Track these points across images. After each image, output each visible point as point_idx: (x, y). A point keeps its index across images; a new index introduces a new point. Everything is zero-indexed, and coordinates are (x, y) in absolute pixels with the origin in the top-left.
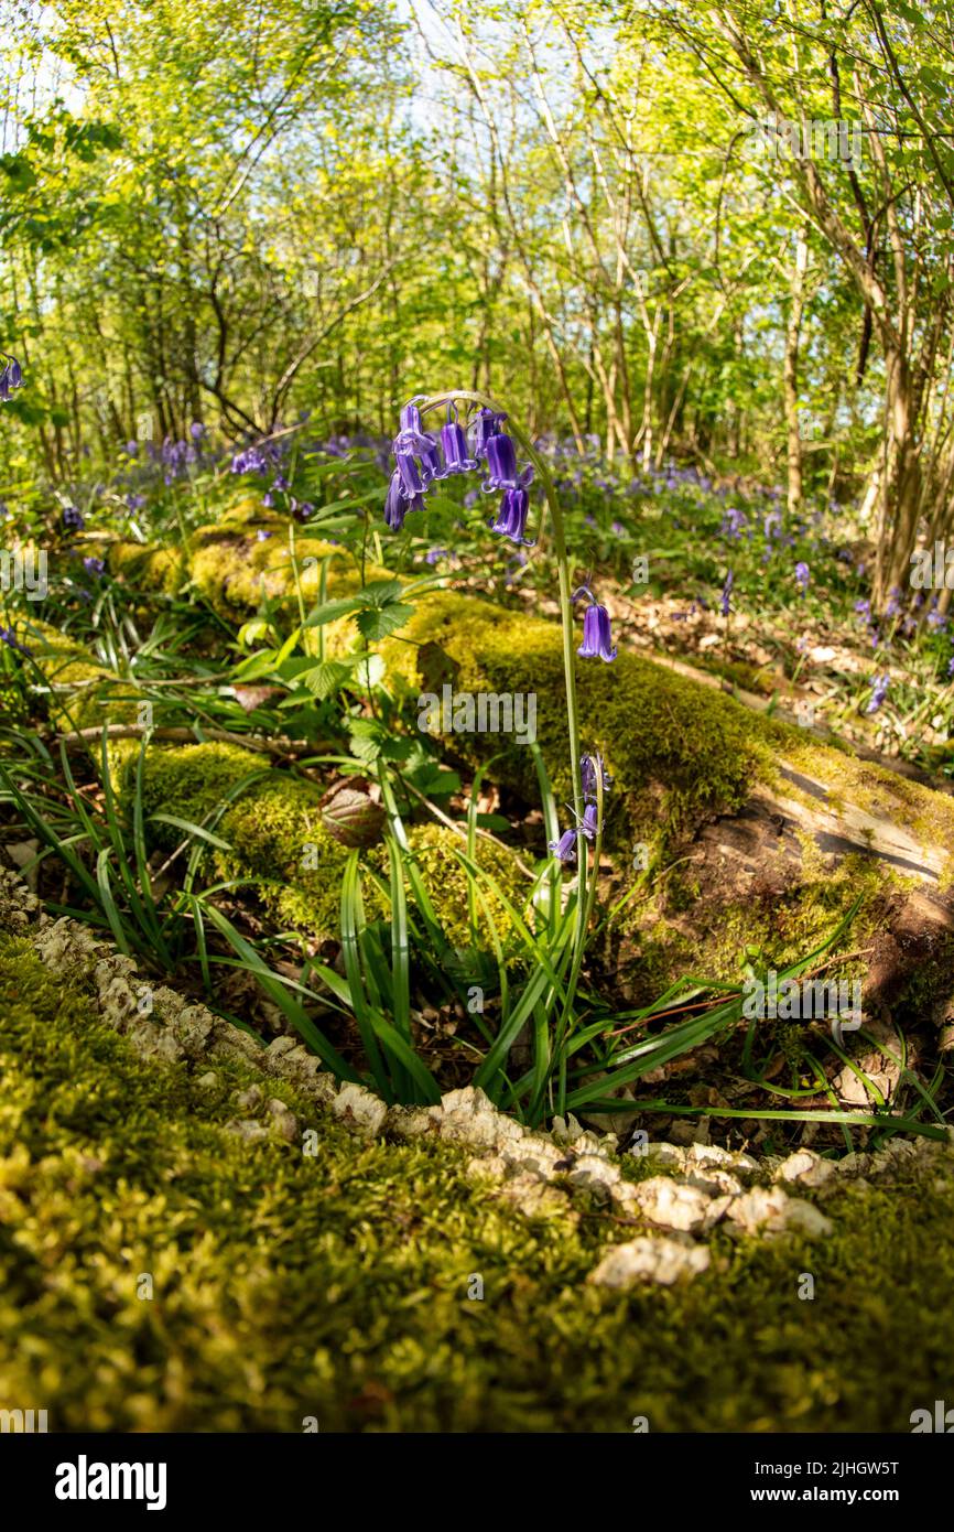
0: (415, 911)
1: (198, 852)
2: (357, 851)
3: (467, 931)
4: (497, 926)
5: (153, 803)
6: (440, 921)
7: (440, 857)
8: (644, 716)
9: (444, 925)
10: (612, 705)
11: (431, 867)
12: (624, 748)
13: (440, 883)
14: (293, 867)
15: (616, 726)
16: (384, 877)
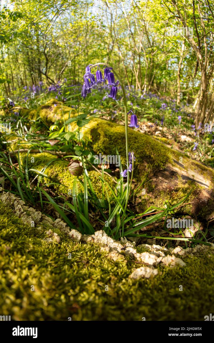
0: (89, 190)
1: (40, 177)
2: (76, 176)
3: (101, 195)
4: (108, 194)
5: (30, 167)
6: (95, 193)
7: (95, 178)
8: (143, 147)
9: (96, 194)
10: (135, 144)
11: (93, 180)
12: (138, 154)
13: (95, 184)
14: (62, 180)
15: (136, 149)
16: (83, 182)
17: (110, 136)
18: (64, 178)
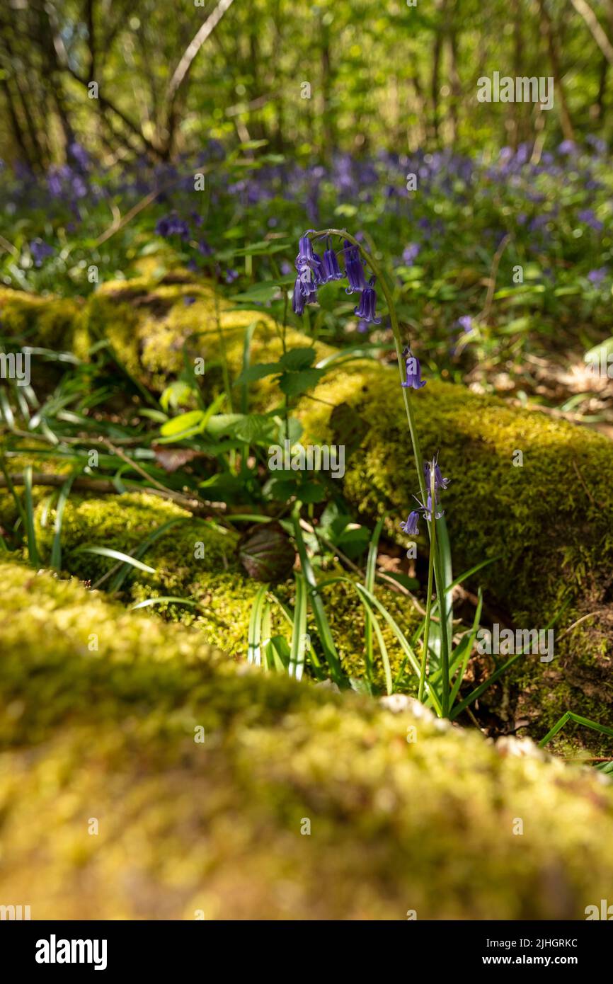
0: (315, 639)
2: (267, 586)
3: (362, 663)
4: (391, 662)
7: (343, 592)
8: (548, 474)
9: (342, 655)
11: (334, 601)
12: (525, 502)
13: (341, 616)
14: (208, 599)
15: (519, 482)
16: (291, 608)
18: (217, 591)
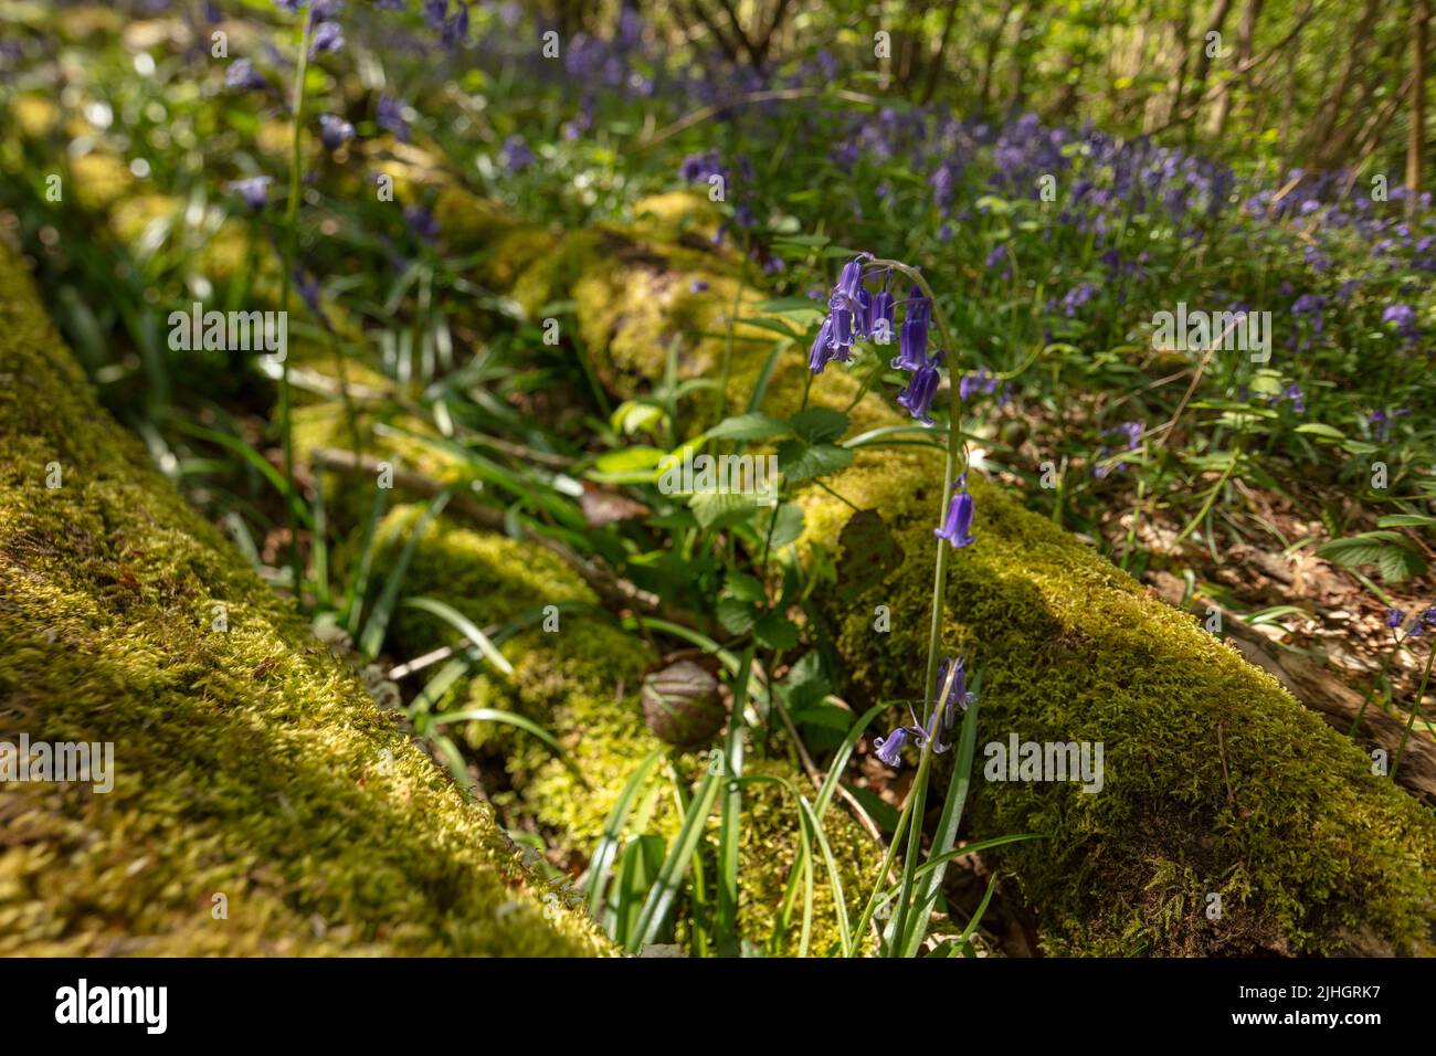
0: (711, 859)
1: (455, 671)
2: (669, 748)
3: (770, 923)
5: (416, 587)
6: (739, 889)
7: (778, 802)
9: (743, 899)
11: (760, 809)
13: (762, 837)
14: (573, 739)
16: (688, 796)
17: (969, 587)
18: (594, 731)
